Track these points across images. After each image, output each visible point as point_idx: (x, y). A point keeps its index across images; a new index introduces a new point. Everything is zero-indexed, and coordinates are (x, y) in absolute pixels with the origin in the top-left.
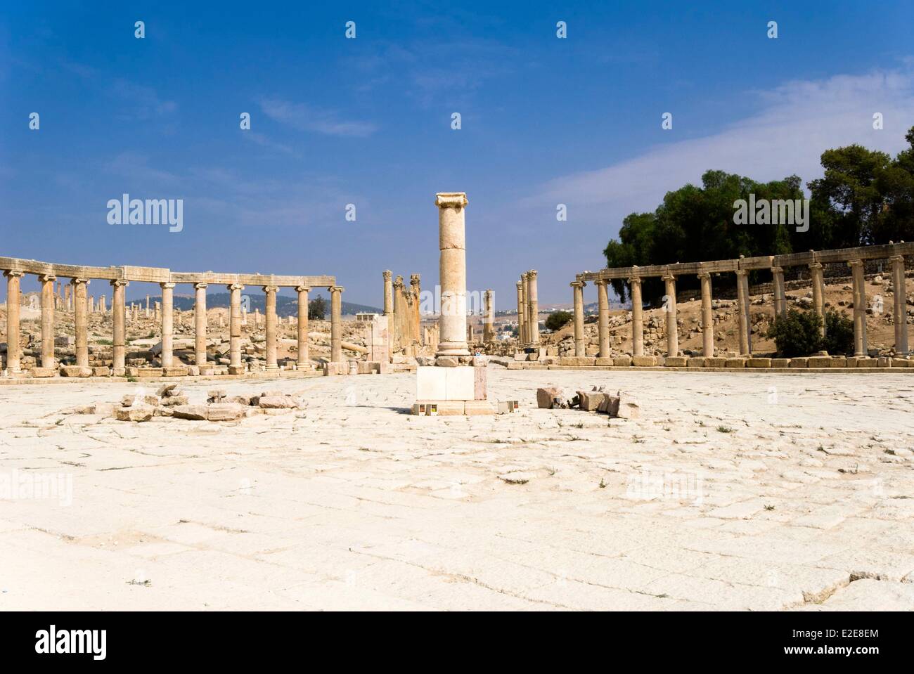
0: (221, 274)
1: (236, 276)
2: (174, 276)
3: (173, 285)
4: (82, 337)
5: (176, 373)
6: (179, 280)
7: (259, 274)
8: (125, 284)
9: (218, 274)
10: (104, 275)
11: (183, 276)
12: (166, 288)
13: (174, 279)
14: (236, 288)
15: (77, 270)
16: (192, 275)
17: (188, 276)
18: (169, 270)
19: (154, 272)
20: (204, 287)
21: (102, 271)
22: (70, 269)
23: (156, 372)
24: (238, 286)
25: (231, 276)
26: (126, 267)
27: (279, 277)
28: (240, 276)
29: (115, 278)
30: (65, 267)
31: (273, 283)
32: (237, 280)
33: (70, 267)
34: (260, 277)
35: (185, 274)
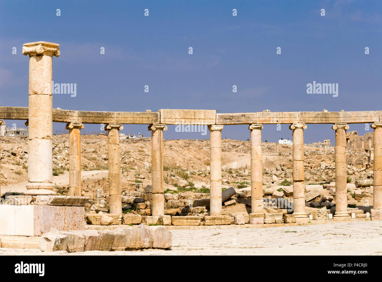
0: (278, 113)
1: (297, 114)
2: (221, 117)
3: (221, 127)
4: (114, 184)
5: (217, 222)
6: (228, 122)
7: (326, 111)
8: (162, 129)
9: (275, 113)
10: (138, 120)
11: (233, 117)
12: (212, 131)
13: (221, 121)
14: (296, 128)
15: (108, 116)
16: (243, 116)
17: (238, 117)
18: (215, 111)
19: (197, 115)
20: (258, 128)
21: (136, 116)
22: (99, 116)
23: (192, 221)
24: (299, 126)
25: (290, 114)
26: (162, 110)
27: (349, 113)
28: (301, 114)
29: (150, 122)
30: (92, 113)
31: (342, 120)
32: (298, 119)
33: (100, 113)
34: (326, 113)
35: (234, 114)
